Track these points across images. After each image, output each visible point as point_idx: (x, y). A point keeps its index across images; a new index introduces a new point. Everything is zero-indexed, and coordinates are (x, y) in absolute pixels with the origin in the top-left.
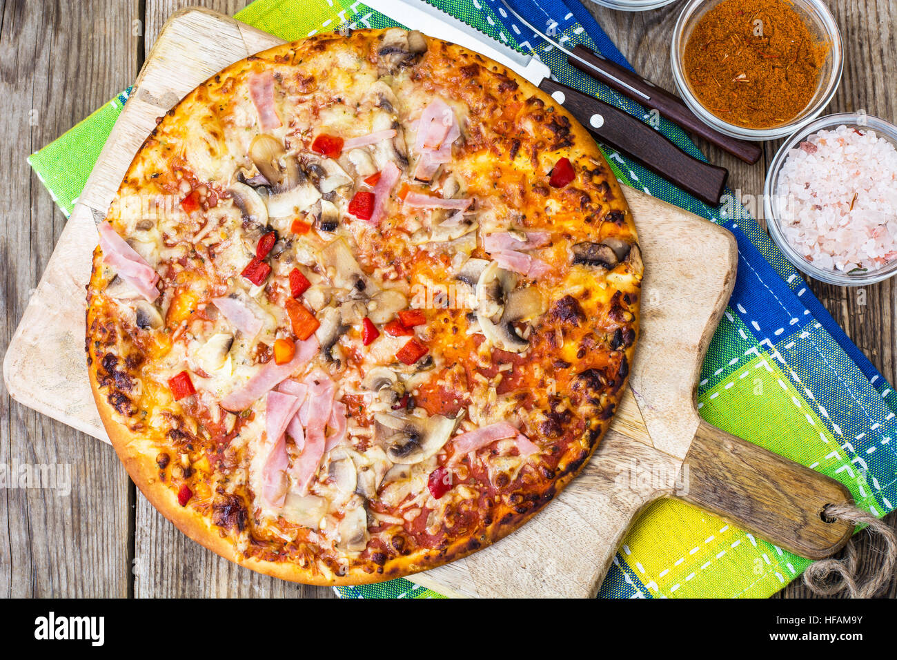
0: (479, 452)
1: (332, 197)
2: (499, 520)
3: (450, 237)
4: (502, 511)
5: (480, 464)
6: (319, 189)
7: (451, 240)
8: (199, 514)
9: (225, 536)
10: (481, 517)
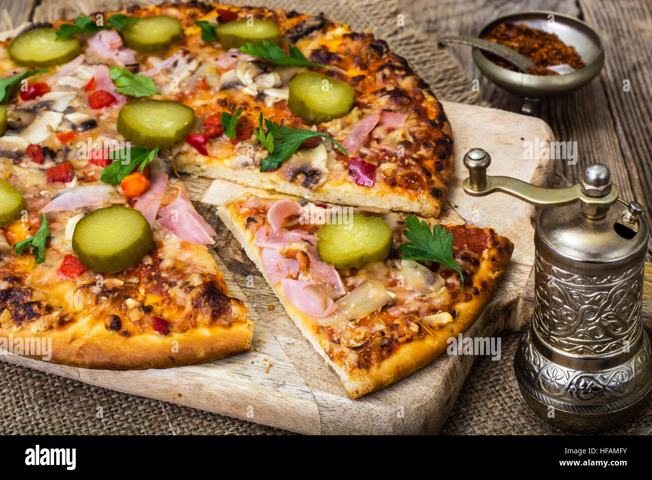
0: (367, 145)
1: (70, 110)
2: (433, 171)
3: (189, 71)
4: (429, 164)
5: (377, 151)
6: (55, 111)
7: (193, 73)
8: (188, 333)
9: (230, 325)
10: (419, 173)
